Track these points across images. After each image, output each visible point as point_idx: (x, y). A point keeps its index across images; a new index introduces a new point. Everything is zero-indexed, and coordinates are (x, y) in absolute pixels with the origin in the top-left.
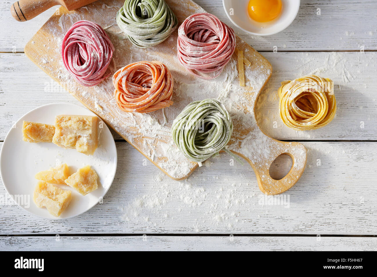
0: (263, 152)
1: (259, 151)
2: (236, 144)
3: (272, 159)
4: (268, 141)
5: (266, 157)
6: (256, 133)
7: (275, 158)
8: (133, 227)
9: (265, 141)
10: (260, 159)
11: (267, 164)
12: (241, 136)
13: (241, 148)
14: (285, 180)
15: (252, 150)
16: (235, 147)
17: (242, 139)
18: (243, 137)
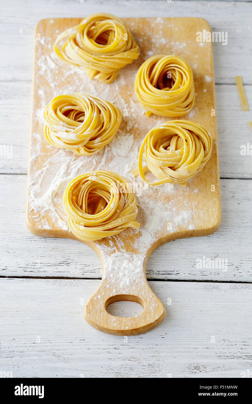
0: (123, 279)
1: (121, 274)
2: (110, 249)
3: (124, 292)
4: (139, 275)
5: (121, 285)
6: (137, 258)
7: (128, 294)
8: (83, 269)
9: (136, 272)
10: (113, 281)
11: (114, 291)
12: (122, 248)
13: (110, 256)
14: (113, 318)
15: (117, 267)
16: (105, 250)
17: (119, 251)
18: (122, 250)
